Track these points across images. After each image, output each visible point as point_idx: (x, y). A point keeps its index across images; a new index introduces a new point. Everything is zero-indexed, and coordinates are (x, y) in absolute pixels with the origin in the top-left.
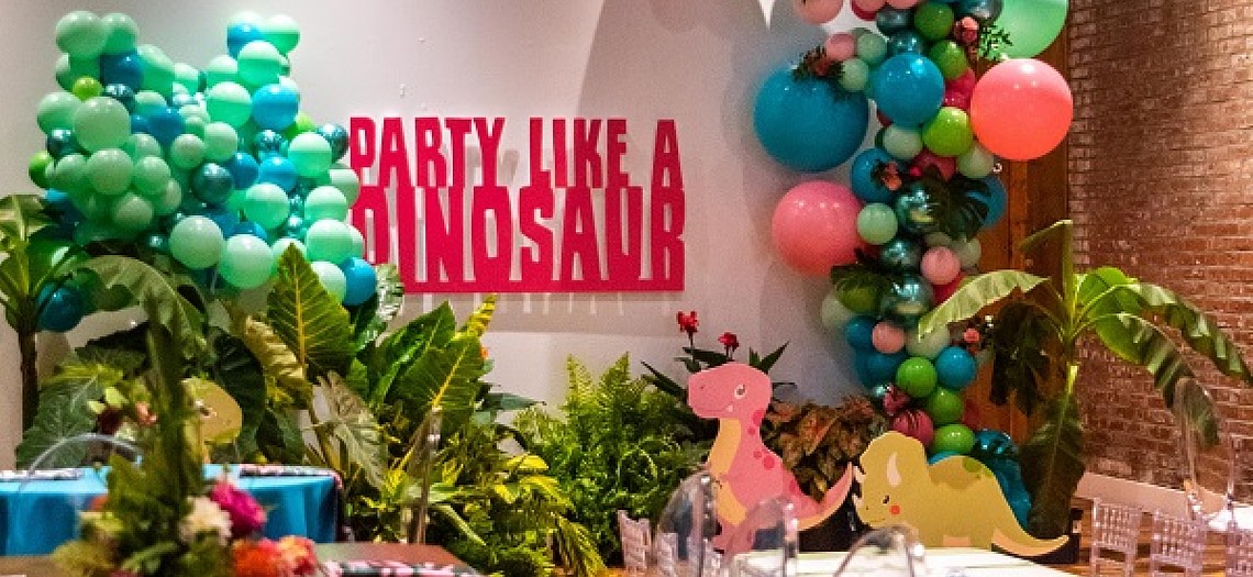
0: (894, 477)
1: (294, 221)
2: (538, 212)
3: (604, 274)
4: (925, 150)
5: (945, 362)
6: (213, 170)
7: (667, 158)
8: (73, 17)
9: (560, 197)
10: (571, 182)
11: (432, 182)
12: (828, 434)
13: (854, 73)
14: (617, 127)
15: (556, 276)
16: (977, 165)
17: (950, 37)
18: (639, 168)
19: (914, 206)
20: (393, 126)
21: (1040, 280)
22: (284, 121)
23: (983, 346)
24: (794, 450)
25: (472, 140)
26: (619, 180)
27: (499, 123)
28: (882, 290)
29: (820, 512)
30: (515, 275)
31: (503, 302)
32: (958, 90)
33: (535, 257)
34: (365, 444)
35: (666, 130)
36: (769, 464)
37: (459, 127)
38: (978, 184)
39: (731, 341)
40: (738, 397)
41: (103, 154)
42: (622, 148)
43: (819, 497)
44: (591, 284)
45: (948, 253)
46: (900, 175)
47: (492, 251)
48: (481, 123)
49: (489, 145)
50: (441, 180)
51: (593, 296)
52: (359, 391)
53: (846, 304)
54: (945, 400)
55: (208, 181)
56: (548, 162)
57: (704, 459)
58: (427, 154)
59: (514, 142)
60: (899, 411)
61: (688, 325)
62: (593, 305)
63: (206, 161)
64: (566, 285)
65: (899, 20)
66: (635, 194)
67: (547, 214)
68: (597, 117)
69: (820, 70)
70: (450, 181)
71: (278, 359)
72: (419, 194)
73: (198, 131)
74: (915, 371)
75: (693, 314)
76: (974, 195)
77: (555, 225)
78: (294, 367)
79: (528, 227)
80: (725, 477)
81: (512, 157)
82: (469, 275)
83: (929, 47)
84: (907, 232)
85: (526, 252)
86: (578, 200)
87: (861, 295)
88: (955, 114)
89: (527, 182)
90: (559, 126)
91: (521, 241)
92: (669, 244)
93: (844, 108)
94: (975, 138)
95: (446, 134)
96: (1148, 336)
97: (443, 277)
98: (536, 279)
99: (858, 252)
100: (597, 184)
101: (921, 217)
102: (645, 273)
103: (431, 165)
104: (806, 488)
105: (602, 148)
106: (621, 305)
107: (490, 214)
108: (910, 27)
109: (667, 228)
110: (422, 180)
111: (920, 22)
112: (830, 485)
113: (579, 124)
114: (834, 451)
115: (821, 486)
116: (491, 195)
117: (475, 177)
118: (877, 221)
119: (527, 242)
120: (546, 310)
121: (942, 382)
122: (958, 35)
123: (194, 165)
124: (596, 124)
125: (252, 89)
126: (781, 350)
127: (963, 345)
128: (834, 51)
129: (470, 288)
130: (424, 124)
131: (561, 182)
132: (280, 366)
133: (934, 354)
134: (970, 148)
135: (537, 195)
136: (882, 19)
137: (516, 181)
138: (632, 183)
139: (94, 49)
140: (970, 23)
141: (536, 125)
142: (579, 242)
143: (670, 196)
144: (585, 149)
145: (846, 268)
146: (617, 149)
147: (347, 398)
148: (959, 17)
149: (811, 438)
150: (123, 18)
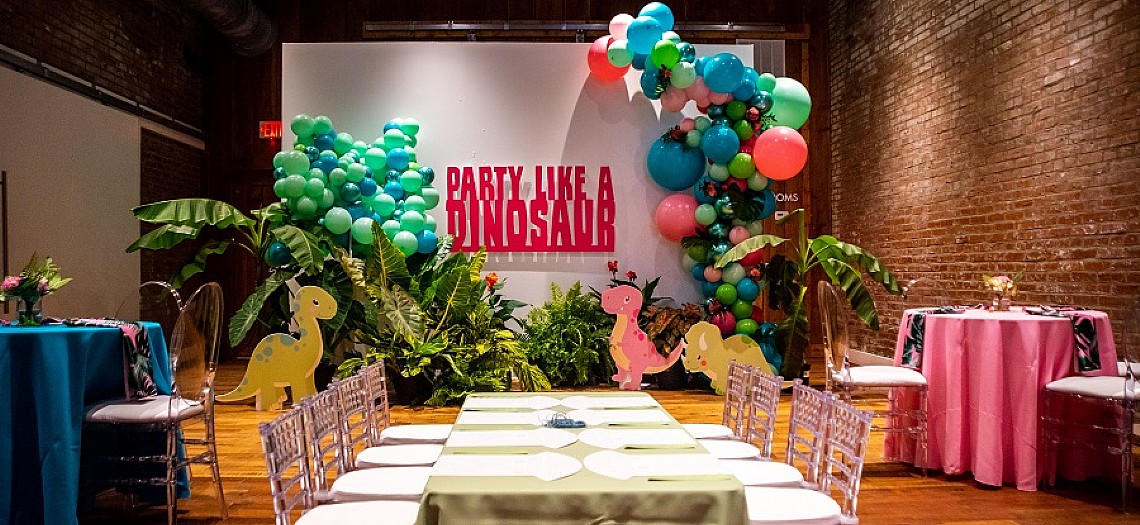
0: (703, 346)
1: (398, 212)
2: (539, 212)
3: (573, 243)
4: (731, 176)
5: (741, 286)
6: (351, 185)
7: (606, 185)
8: (299, 117)
9: (551, 205)
10: (556, 198)
11: (487, 198)
12: (671, 322)
13: (693, 138)
14: (580, 170)
15: (549, 243)
16: (758, 183)
17: (744, 118)
18: (591, 190)
19: (724, 204)
20: (468, 171)
21: (783, 240)
22: (402, 166)
23: (761, 278)
24: (654, 330)
25: (507, 177)
26: (581, 196)
27: (520, 169)
28: (709, 248)
29: (667, 363)
30: (528, 243)
31: (523, 256)
32: (747, 144)
33: (538, 234)
34: (412, 322)
35: (605, 171)
36: (641, 337)
37: (501, 171)
38: (760, 194)
39: (633, 275)
40: (626, 303)
41: (293, 176)
42: (583, 180)
43: (666, 356)
44: (567, 248)
45: (742, 230)
46: (716, 188)
47: (517, 231)
48: (511, 169)
49: (516, 179)
50: (492, 197)
51: (569, 254)
52: (415, 296)
53: (692, 256)
54: (741, 305)
55: (347, 191)
56: (545, 188)
57: (609, 335)
58: (484, 184)
59: (528, 178)
60: (717, 312)
61: (613, 268)
62: (569, 258)
63: (348, 181)
64: (554, 248)
65: (719, 111)
66: (589, 203)
67: (545, 213)
68: (570, 165)
69: (677, 137)
70: (496, 198)
71: (354, 276)
72: (481, 203)
73: (344, 167)
74: (725, 291)
75: (616, 262)
76: (757, 199)
77: (548, 219)
78: (361, 280)
79: (535, 220)
80: (618, 344)
81: (527, 185)
82: (505, 243)
83: (733, 124)
84: (721, 218)
85: (533, 231)
86: (560, 206)
87: (698, 250)
88: (746, 156)
89: (534, 197)
90: (550, 170)
91: (531, 226)
92: (607, 227)
93: (688, 156)
94: (756, 169)
95: (494, 174)
96: (844, 270)
97: (493, 244)
98: (539, 245)
99: (697, 230)
100: (570, 198)
101: (728, 210)
102: (595, 242)
103: (487, 189)
104: (660, 350)
105: (572, 180)
106: (583, 258)
107: (516, 213)
108: (724, 114)
109: (606, 219)
110: (483, 197)
111: (729, 111)
112: (672, 349)
113: (561, 169)
114: (675, 332)
115: (667, 350)
116: (517, 204)
117: (509, 195)
118: (705, 213)
119: (535, 227)
120: (544, 261)
121: (739, 297)
122: (748, 117)
123: (340, 184)
124: (569, 169)
125: (387, 151)
126: (657, 279)
127: (751, 277)
128: (683, 127)
129: (507, 250)
130: (483, 170)
131: (552, 197)
132: (355, 280)
133: (735, 282)
134: (753, 175)
135: (539, 204)
136: (710, 111)
137: (528, 197)
138: (588, 197)
139: (308, 132)
140: (754, 110)
141: (539, 170)
142: (560, 227)
143: (608, 204)
144: (564, 181)
145: (691, 238)
146: (580, 181)
147: (405, 298)
148: (749, 108)
149: (662, 324)
150: (325, 118)
